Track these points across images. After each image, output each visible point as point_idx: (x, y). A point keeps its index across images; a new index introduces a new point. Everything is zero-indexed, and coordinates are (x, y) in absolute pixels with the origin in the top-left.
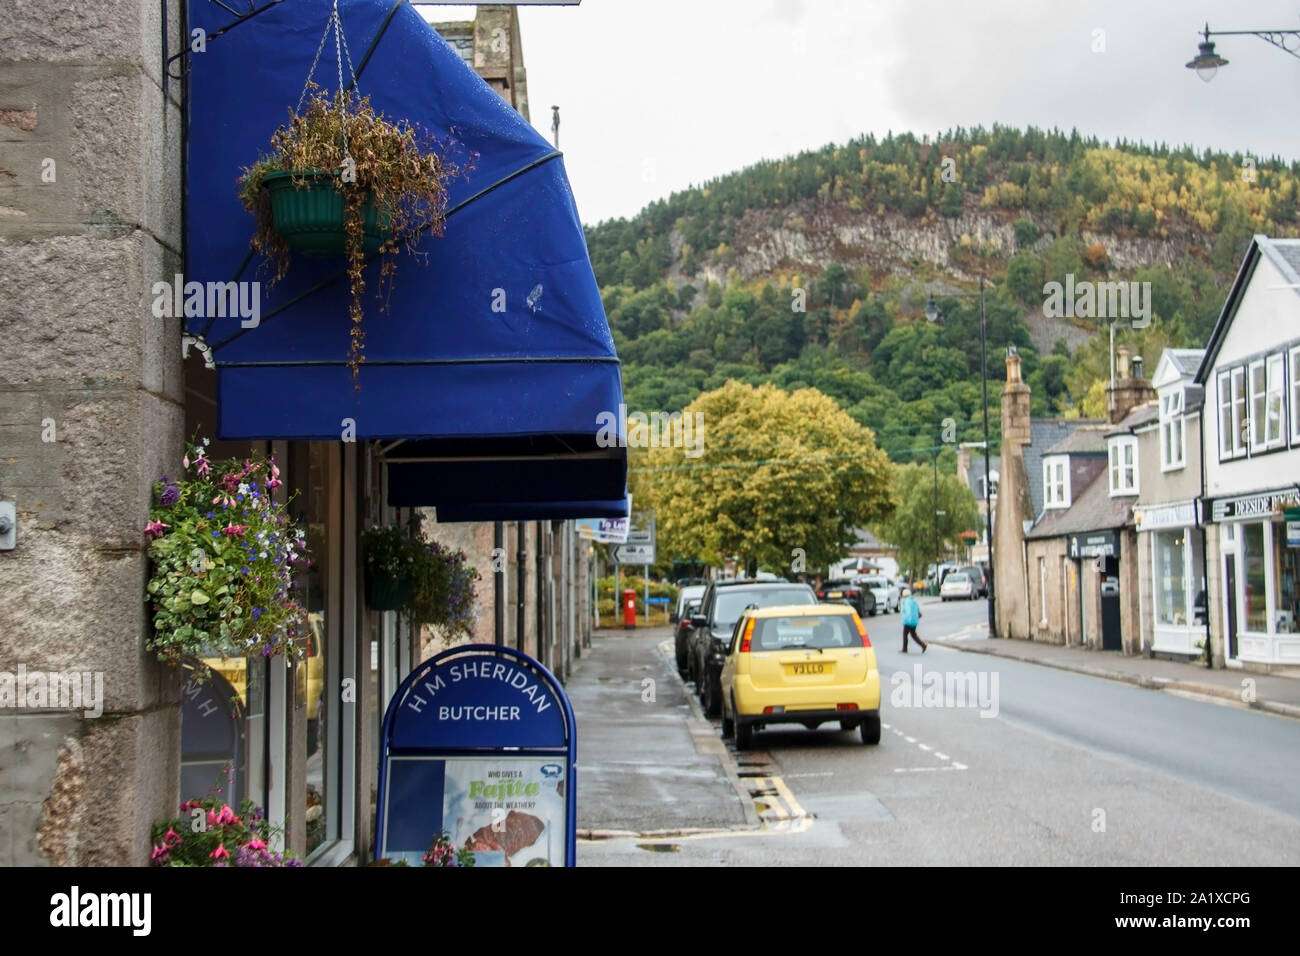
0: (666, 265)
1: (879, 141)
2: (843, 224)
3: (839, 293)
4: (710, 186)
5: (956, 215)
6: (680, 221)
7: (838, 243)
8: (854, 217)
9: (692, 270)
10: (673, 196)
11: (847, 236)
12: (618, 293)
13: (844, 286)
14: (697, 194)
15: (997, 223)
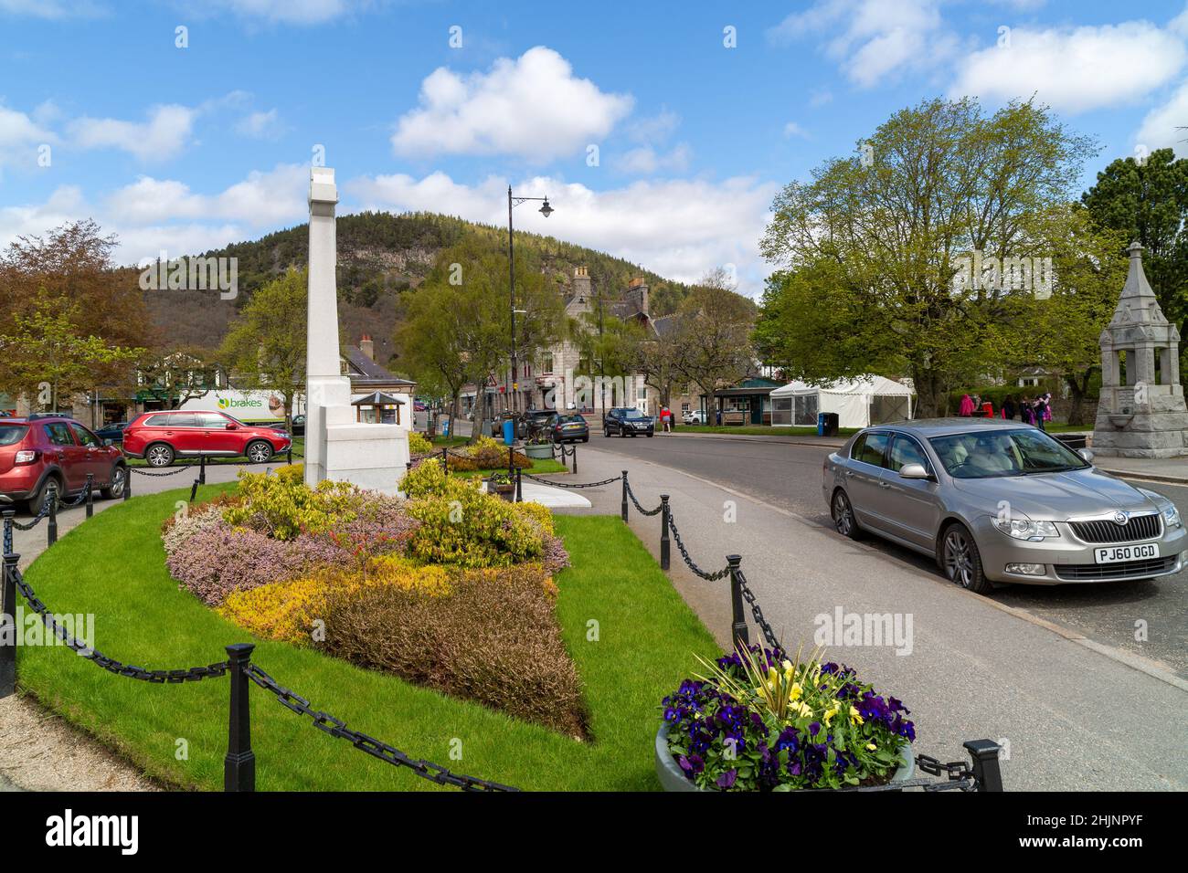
0: (272, 263)
1: (374, 214)
2: (357, 248)
3: (356, 280)
4: (293, 230)
5: (409, 248)
6: (280, 245)
7: (355, 257)
8: (363, 246)
9: (284, 265)
10: (276, 233)
11: (360, 254)
12: (246, 274)
13: (358, 276)
14: (288, 232)
15: (427, 253)
